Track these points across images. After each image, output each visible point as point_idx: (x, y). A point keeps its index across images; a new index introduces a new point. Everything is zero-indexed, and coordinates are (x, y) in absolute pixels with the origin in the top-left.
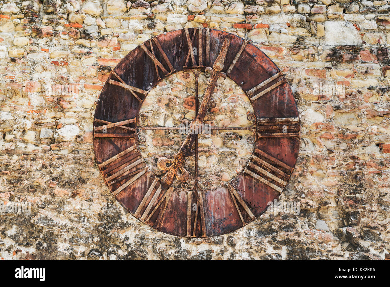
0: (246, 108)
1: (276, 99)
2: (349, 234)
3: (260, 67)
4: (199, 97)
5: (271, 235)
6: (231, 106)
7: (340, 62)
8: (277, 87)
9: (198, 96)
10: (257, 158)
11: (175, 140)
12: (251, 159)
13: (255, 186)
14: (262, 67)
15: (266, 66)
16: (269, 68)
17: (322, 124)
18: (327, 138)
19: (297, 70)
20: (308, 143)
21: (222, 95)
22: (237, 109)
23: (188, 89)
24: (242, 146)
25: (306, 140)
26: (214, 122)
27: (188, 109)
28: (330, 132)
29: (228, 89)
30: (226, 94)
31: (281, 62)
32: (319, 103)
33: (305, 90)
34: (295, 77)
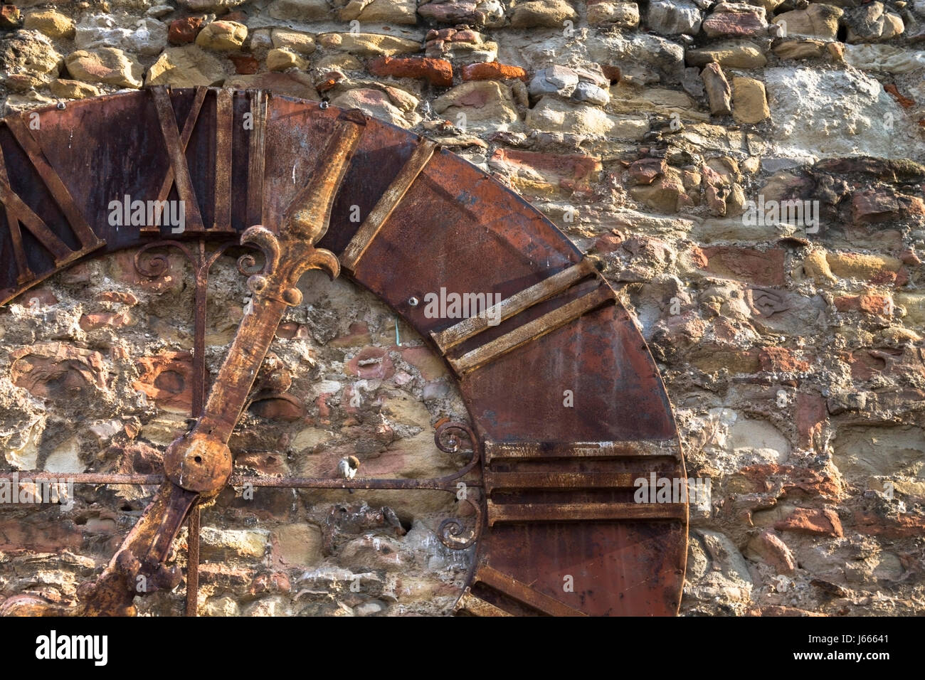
0: (428, 404)
1: (568, 366)
3: (494, 243)
4: (211, 356)
6: (362, 390)
7: (843, 224)
8: (572, 322)
9: (207, 352)
11: (89, 530)
14: (502, 242)
15: (522, 238)
16: (532, 246)
17: (783, 470)
18: (806, 533)
19: (658, 246)
20: (723, 554)
21: (318, 351)
22: (387, 404)
23: (160, 323)
24: (410, 560)
25: (712, 539)
26: (281, 458)
27: (158, 401)
28: (819, 504)
29: (344, 325)
30: (337, 346)
31: (584, 213)
32: (762, 382)
33: (697, 327)
34: (649, 272)
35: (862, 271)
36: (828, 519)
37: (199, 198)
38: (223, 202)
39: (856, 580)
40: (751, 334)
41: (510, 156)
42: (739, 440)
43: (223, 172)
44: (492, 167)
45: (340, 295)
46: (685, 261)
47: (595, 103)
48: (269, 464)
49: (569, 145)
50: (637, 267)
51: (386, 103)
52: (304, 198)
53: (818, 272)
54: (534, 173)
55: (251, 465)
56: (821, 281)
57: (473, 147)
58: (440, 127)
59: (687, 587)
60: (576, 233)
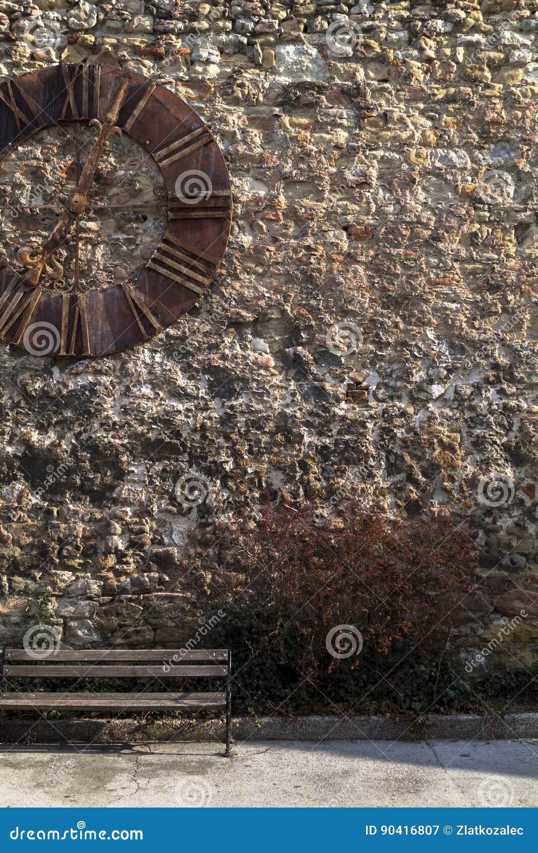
0: (152, 178)
2: (297, 357)
3: (175, 120)
4: (82, 163)
5: (185, 360)
6: (131, 174)
7: (296, 107)
8: (199, 148)
9: (81, 161)
10: (167, 246)
11: (46, 223)
12: (159, 249)
13: (162, 285)
14: (178, 119)
15: (185, 118)
16: (188, 120)
17: (265, 198)
18: (271, 220)
19: (230, 118)
20: (244, 227)
21: (117, 160)
22: (139, 178)
23: (67, 151)
24: (145, 231)
25: (241, 222)
26: (105, 198)
27: (66, 179)
28: (276, 210)
29: (126, 151)
30: (123, 158)
31: (207, 106)
32: (261, 168)
33: (241, 148)
34: (227, 128)
35: (300, 126)
36: (278, 215)
37: (77, 106)
38: (85, 108)
39: (285, 236)
40: (260, 150)
41: (183, 85)
42: (252, 188)
43: (85, 96)
44: (177, 90)
45: (124, 140)
46: (240, 123)
47: (213, 63)
48: (101, 200)
49: (203, 80)
50: (223, 127)
51: (141, 66)
52: (110, 109)
53: (285, 126)
54: (190, 91)
55: (96, 200)
56: (286, 130)
57: (170, 83)
58: (159, 75)
59: (231, 238)
60: (203, 115)
